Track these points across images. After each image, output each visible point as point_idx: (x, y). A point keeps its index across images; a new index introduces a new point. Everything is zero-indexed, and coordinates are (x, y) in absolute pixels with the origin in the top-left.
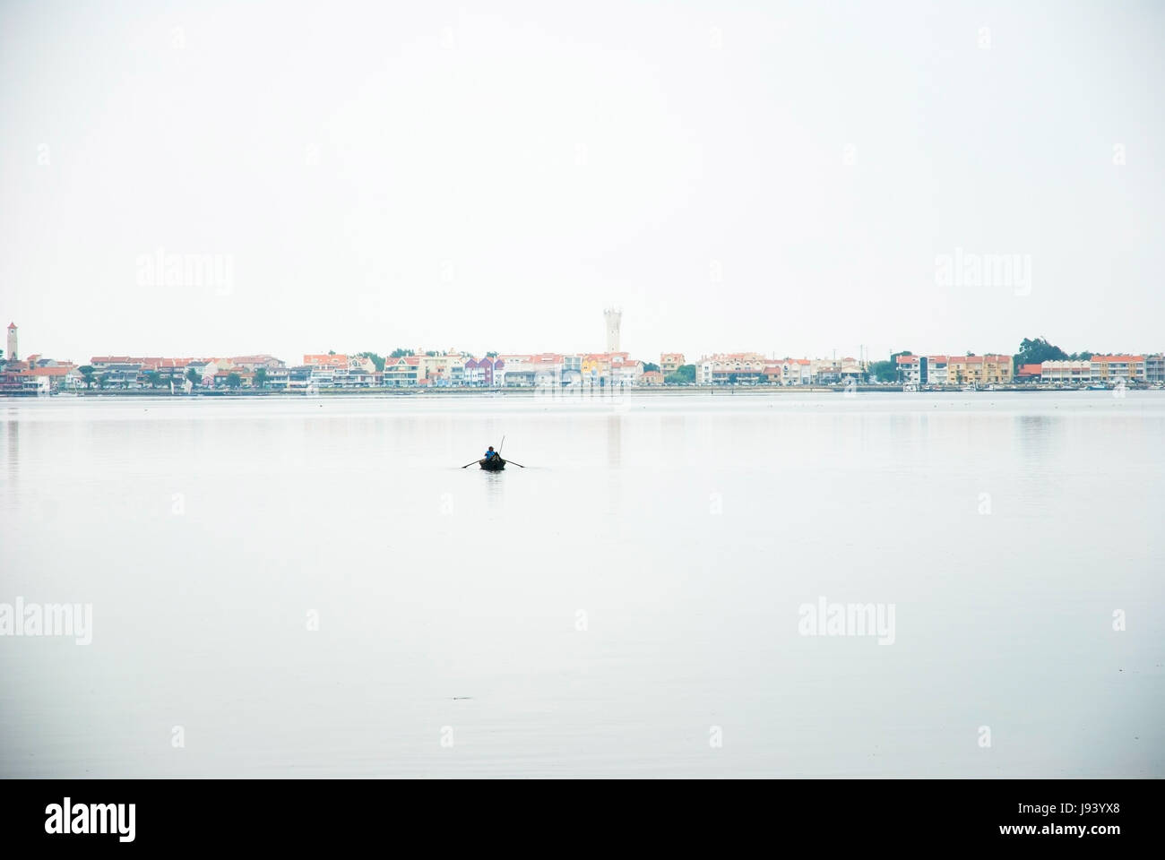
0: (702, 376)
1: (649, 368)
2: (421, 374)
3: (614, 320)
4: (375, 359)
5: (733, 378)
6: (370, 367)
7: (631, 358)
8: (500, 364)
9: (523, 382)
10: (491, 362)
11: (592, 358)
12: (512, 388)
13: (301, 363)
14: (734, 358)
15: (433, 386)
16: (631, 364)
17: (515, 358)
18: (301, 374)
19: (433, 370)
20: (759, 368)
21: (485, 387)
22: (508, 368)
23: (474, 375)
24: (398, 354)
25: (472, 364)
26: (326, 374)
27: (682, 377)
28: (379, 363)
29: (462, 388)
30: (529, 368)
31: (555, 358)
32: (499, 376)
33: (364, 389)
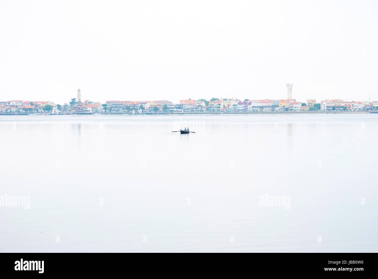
0: (323, 108)
1: (304, 105)
2: (222, 107)
3: (290, 87)
4: (205, 101)
5: (334, 108)
6: (204, 104)
7: (297, 101)
8: (250, 103)
9: (259, 110)
10: (246, 103)
11: (283, 101)
12: (254, 112)
13: (179, 103)
14: (334, 101)
15: (227, 111)
16: (297, 103)
17: (255, 101)
18: (179, 107)
19: (226, 105)
20: (343, 105)
21: (245, 112)
22: (253, 105)
23: (241, 107)
24: (213, 100)
25: (240, 103)
26: (188, 107)
27: (316, 108)
28: (207, 103)
29: (236, 112)
30: (261, 105)
31: (270, 101)
32: (250, 107)
33: (201, 112)
